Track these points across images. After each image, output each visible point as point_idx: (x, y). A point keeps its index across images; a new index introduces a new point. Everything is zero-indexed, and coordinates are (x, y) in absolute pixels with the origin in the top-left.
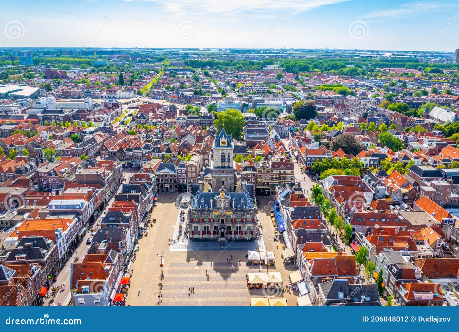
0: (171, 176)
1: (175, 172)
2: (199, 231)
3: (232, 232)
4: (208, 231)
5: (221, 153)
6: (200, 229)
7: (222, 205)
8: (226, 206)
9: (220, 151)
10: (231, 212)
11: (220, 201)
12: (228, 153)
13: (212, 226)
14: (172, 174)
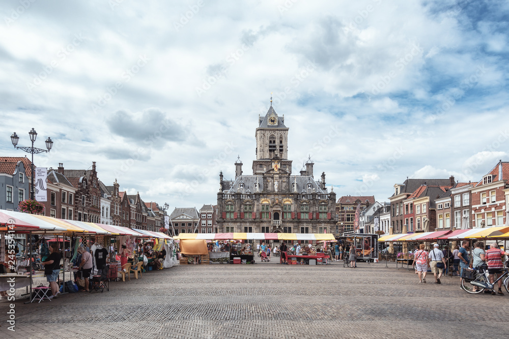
0: (190, 224)
7: (276, 187)
8: (283, 189)
9: (268, 134)
10: (290, 200)
11: (273, 178)
12: (280, 138)
13: (259, 226)
14: (192, 220)
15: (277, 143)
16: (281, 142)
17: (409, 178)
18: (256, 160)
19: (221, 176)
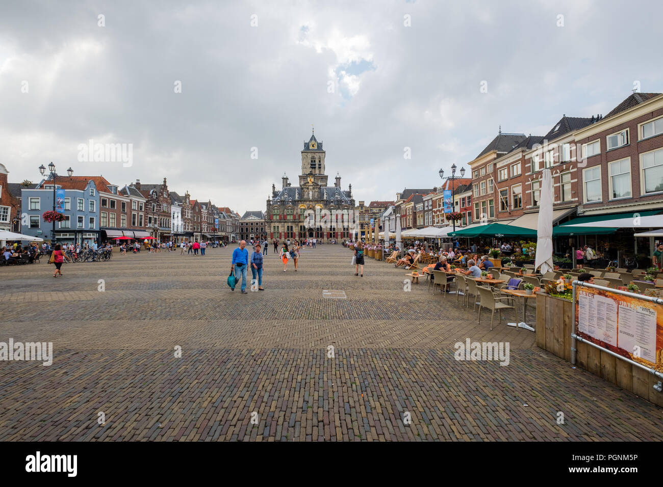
0: (257, 224)
1: (262, 218)
2: (281, 233)
3: (323, 233)
4: (292, 233)
5: (310, 157)
6: (281, 230)
7: (311, 195)
8: (316, 197)
9: (310, 155)
10: (321, 205)
11: (308, 189)
12: (319, 158)
13: (298, 225)
14: (259, 221)
15: (317, 162)
16: (320, 161)
17: (406, 188)
18: (301, 174)
19: (274, 187)
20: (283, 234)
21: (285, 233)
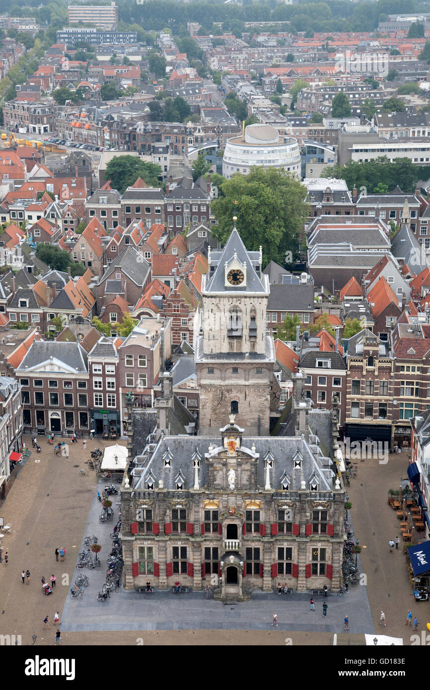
1: (82, 369)
2: (157, 566)
3: (263, 566)
4: (184, 564)
5: (228, 307)
6: (157, 557)
8: (245, 482)
10: (259, 502)
11: (225, 464)
12: (251, 311)
13: (199, 543)
14: (73, 377)
15: (245, 322)
16: (253, 319)
20: (162, 567)
21: (167, 565)
